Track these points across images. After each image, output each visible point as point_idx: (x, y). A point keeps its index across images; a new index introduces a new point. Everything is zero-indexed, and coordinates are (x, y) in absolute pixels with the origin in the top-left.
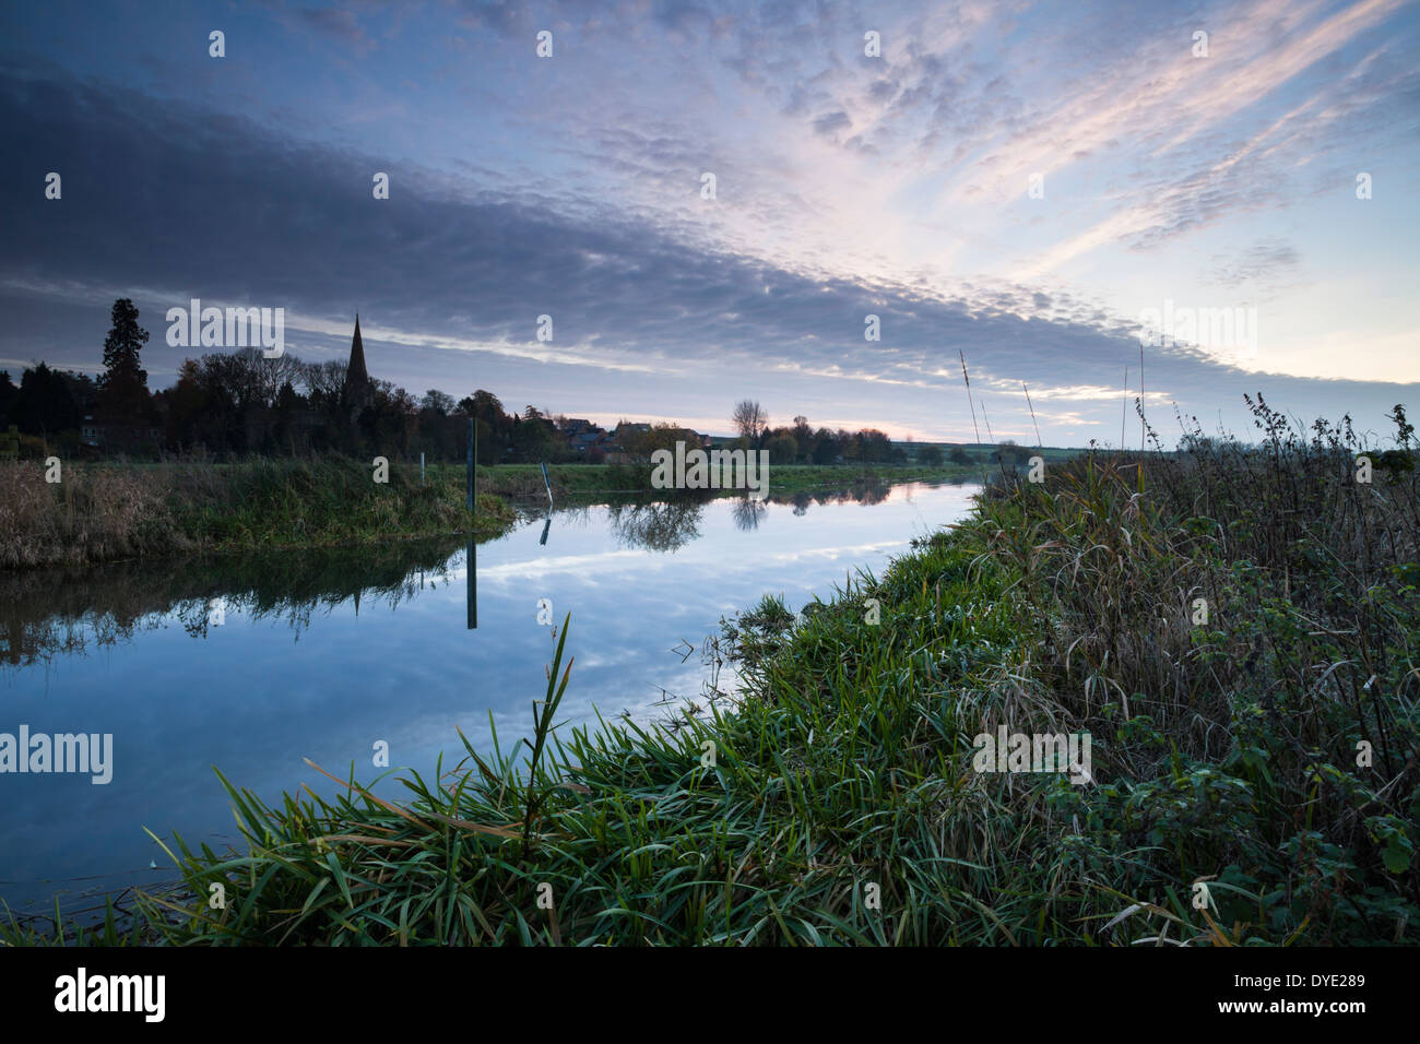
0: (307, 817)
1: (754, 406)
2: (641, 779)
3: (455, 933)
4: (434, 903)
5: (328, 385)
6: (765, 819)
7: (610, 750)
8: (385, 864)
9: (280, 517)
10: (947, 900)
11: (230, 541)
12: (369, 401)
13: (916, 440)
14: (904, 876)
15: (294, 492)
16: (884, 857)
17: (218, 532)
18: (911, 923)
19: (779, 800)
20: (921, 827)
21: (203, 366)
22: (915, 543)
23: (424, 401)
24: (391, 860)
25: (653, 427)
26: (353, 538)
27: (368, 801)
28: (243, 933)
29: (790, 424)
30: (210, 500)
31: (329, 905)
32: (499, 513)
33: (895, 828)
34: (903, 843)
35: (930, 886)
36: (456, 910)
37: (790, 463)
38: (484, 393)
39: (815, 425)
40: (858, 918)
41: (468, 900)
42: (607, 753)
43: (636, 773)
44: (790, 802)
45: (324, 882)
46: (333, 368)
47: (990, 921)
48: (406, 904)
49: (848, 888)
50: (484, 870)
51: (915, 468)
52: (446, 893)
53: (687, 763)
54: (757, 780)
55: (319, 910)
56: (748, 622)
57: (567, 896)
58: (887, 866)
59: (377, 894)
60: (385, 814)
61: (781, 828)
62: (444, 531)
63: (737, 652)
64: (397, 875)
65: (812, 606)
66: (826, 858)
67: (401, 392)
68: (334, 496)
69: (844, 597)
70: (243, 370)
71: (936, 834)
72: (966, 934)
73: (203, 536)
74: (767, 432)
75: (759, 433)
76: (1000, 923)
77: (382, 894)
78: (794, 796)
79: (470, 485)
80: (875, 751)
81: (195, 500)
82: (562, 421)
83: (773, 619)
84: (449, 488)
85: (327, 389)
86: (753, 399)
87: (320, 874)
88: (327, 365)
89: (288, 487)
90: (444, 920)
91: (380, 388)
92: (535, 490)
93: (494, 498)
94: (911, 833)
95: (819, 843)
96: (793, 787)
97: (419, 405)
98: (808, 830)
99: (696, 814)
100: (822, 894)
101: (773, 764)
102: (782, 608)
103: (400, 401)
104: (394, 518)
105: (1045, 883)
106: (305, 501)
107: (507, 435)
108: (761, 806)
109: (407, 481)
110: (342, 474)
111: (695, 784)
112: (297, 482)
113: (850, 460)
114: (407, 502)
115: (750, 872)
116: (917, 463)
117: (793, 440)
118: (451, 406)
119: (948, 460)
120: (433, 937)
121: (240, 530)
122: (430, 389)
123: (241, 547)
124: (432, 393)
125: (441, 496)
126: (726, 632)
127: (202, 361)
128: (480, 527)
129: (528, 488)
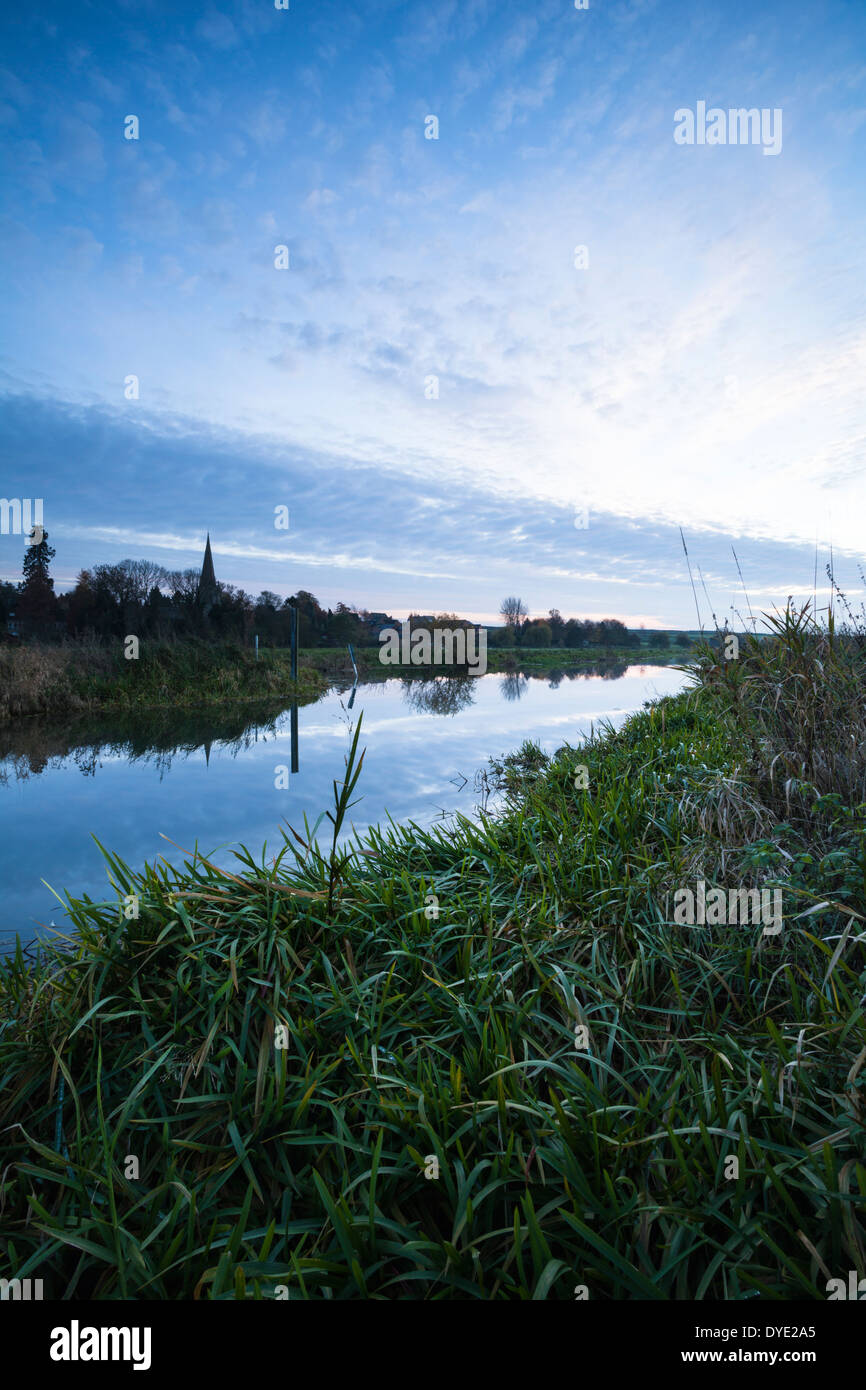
0: (162, 880)
1: (517, 602)
2: (423, 865)
3: (274, 966)
4: (258, 945)
5: (186, 587)
6: (522, 896)
7: (398, 843)
8: (221, 913)
9: (149, 683)
10: (671, 955)
11: (112, 701)
12: (217, 600)
13: (648, 627)
14: (635, 937)
15: (159, 665)
16: (619, 925)
17: (103, 695)
18: (641, 972)
19: (534, 882)
20: (649, 901)
21: (94, 575)
22: (647, 705)
23: (258, 600)
24: (225, 911)
25: (436, 617)
26: (203, 701)
27: (208, 868)
28: (114, 958)
29: (546, 615)
30: (97, 671)
31: (178, 941)
32: (316, 683)
33: (628, 903)
34: (634, 913)
35: (657, 945)
36: (274, 947)
37: (547, 646)
38: (305, 593)
39: (566, 617)
40: (597, 968)
41: (283, 942)
42: (396, 846)
43: (419, 861)
44: (543, 883)
45: (173, 923)
46: (190, 575)
47: (707, 970)
48: (234, 945)
49: (589, 945)
50: (297, 921)
51: (647, 650)
52: (267, 938)
53: (458, 855)
54: (515, 867)
55: (170, 945)
56: (511, 761)
57: (362, 945)
58: (622, 931)
59: (213, 936)
60: (222, 880)
61: (534, 902)
62: (272, 695)
63: (502, 783)
64: (229, 922)
65: (563, 750)
66: (571, 925)
67: (241, 593)
68: (190, 669)
69: (589, 742)
70: (123, 577)
71: (661, 905)
72: (686, 981)
73: (93, 698)
74: (527, 622)
75: (521, 623)
76: (714, 971)
77: (218, 936)
78: (546, 878)
79: (293, 661)
80: (612, 849)
81: (86, 671)
82: (365, 614)
83: (531, 760)
84: (277, 663)
85: (186, 591)
86: (516, 595)
87: (169, 916)
88: (186, 573)
89: (156, 661)
90: (265, 957)
91: (225, 590)
92: (343, 667)
93: (312, 671)
94: (640, 906)
95: (566, 913)
96: (545, 871)
97: (255, 602)
98: (557, 903)
99: (467, 890)
100: (567, 949)
101: (529, 853)
102: (539, 751)
103: (240, 600)
104: (235, 685)
105: (752, 940)
106: (168, 671)
107: (323, 625)
108: (518, 886)
109: (245, 658)
110: (196, 651)
111: (466, 869)
112: (162, 658)
113: (594, 644)
114: (245, 673)
115: (510, 932)
116: (648, 646)
117: (549, 628)
118: (279, 603)
119: (676, 643)
120: (256, 967)
121: (119, 694)
122: (263, 590)
123: (120, 706)
124: (264, 593)
125: (271, 669)
126: (494, 769)
127: (93, 571)
128: (300, 693)
129: (339, 665)
